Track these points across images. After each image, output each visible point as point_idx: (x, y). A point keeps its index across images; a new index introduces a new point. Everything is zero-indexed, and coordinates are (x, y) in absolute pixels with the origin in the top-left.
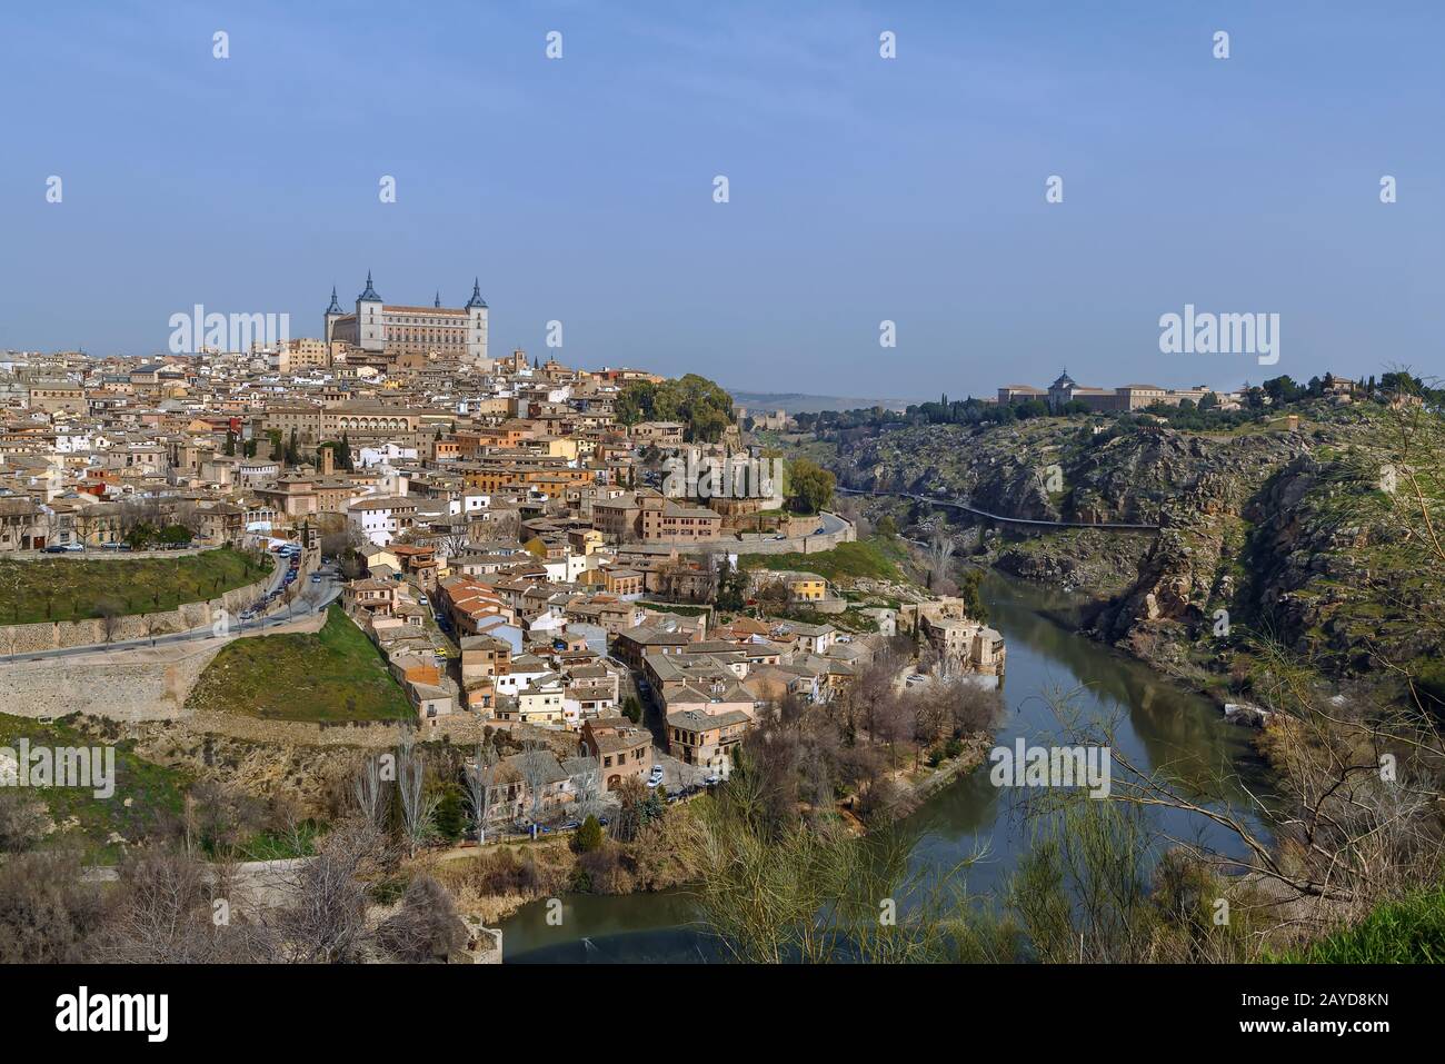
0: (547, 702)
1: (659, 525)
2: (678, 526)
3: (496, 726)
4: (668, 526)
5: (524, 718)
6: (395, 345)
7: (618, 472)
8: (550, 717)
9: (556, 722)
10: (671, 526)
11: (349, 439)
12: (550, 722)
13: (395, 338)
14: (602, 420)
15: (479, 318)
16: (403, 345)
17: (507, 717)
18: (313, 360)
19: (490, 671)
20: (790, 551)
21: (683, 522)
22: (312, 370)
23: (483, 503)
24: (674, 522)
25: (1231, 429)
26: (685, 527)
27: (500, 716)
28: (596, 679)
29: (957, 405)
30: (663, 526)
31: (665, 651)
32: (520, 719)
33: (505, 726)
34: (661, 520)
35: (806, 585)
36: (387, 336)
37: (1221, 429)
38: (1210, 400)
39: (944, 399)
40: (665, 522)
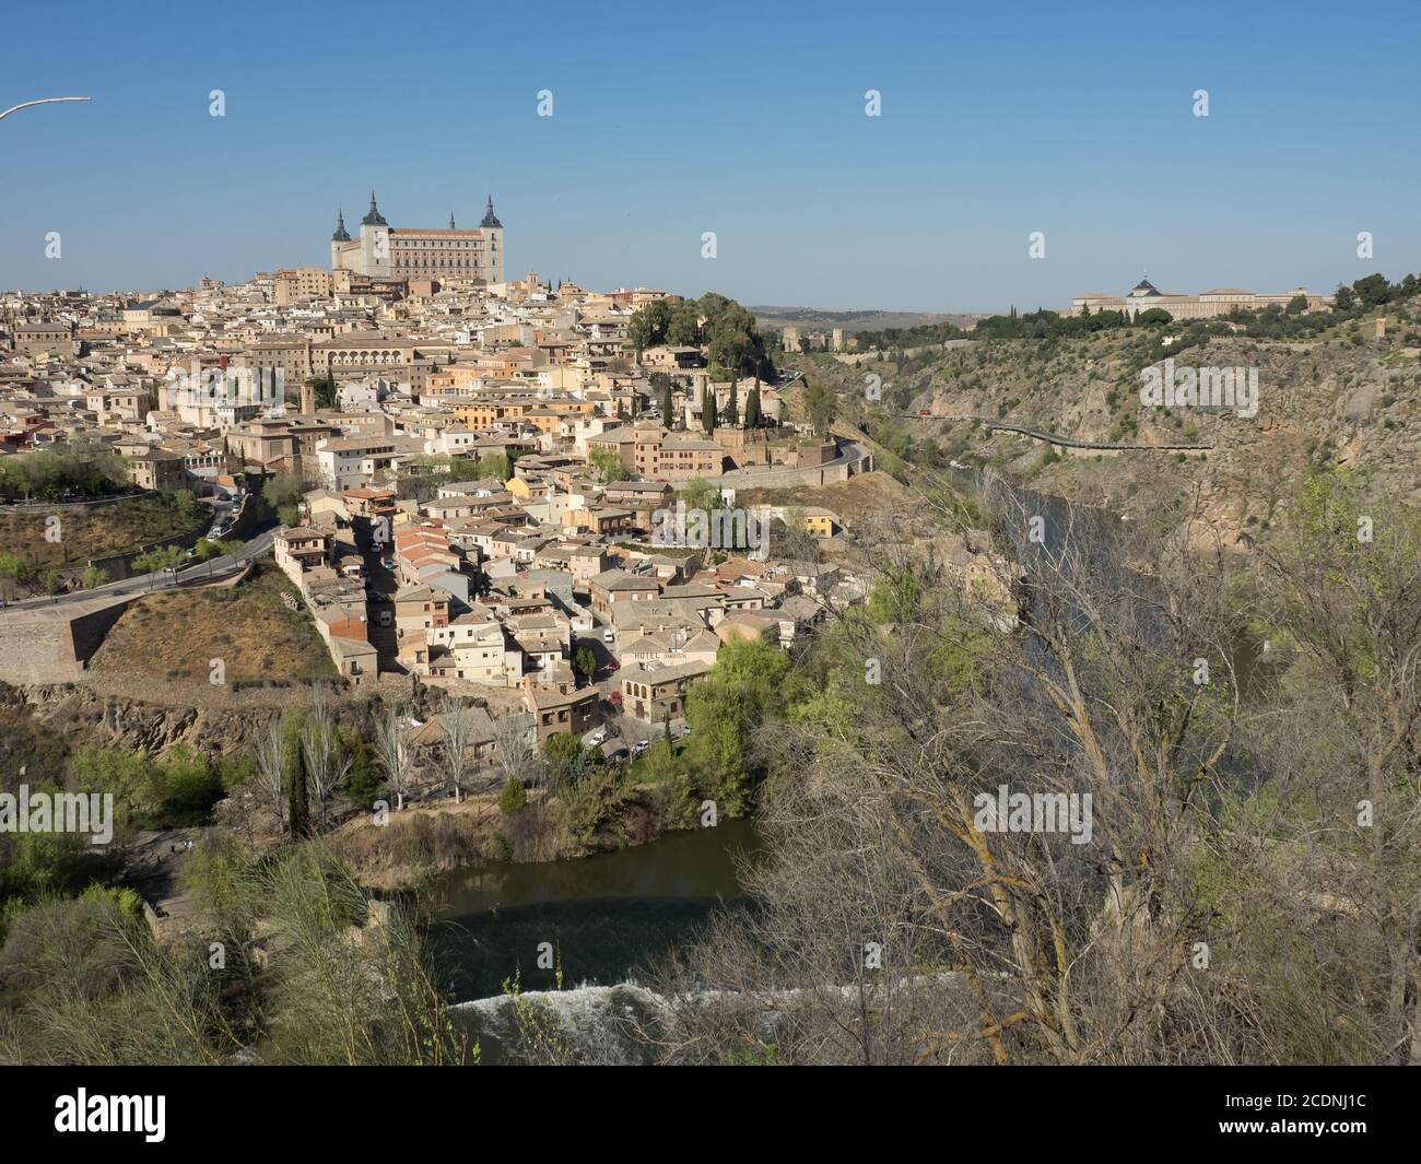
0: (485, 655)
1: (655, 459)
2: (676, 460)
3: (428, 683)
4: (665, 460)
5: (461, 674)
6: (403, 272)
7: (621, 403)
8: (489, 672)
9: (497, 677)
10: (669, 460)
11: (334, 375)
12: (490, 677)
13: (402, 263)
14: (609, 347)
15: (493, 239)
16: (411, 271)
17: (442, 673)
18: (314, 290)
19: (427, 624)
20: (796, 484)
21: (681, 456)
22: (313, 301)
23: (466, 441)
24: (672, 456)
25: (1313, 336)
26: (683, 460)
27: (434, 672)
28: (544, 630)
29: (1028, 318)
30: (659, 459)
31: (635, 597)
32: (457, 675)
33: (439, 682)
34: (657, 454)
35: (810, 521)
36: (395, 261)
37: (1302, 336)
38: (1300, 303)
39: (1014, 312)
40: (662, 456)
